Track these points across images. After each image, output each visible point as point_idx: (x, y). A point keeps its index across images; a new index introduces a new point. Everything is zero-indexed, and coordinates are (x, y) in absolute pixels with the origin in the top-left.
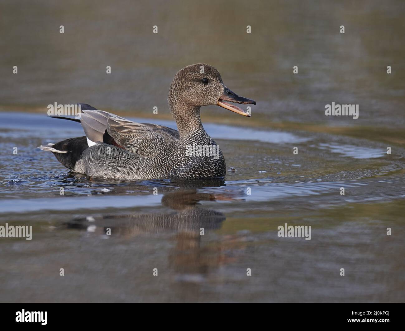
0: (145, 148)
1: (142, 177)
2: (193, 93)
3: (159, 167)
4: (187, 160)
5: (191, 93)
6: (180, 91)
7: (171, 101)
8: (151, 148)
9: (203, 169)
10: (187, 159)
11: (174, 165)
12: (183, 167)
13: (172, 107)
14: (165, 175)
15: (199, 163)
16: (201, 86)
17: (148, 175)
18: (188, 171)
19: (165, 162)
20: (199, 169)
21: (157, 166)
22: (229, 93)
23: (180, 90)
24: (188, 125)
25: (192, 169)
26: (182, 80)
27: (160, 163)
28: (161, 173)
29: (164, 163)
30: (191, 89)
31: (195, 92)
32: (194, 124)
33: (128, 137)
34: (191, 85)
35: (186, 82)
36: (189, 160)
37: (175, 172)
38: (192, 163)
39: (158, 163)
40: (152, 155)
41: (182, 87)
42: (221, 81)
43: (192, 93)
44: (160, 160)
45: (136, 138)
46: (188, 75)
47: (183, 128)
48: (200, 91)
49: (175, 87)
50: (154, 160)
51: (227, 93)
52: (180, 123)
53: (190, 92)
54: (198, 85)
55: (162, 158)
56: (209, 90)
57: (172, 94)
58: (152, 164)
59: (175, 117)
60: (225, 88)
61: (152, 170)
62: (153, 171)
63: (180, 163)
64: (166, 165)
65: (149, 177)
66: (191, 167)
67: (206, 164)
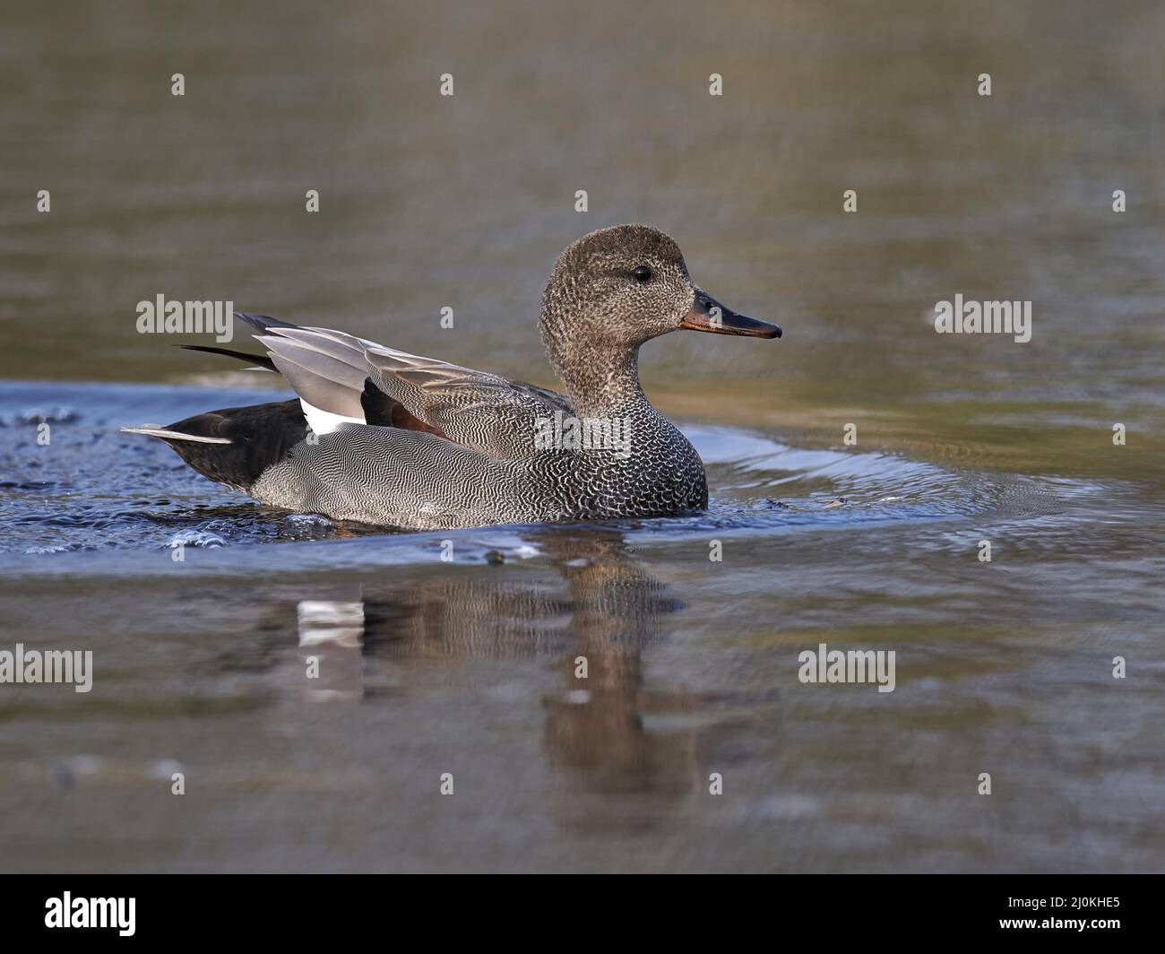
0: (508, 430)
1: (501, 514)
2: (612, 309)
3: (549, 486)
4: (619, 476)
5: (606, 309)
6: (574, 306)
7: (549, 331)
8: (525, 431)
9: (661, 501)
10: (618, 473)
11: (586, 484)
12: (610, 493)
13: (554, 350)
14: (567, 507)
15: (649, 482)
16: (631, 288)
17: (520, 507)
18: (624, 503)
19: (564, 472)
20: (652, 499)
21: (544, 482)
22: (707, 304)
23: (574, 302)
24: (602, 392)
25: (635, 499)
26: (578, 274)
27: (550, 474)
28: (557, 502)
29: (561, 475)
30: (604, 300)
31: (616, 306)
32: (620, 389)
33: (449, 399)
34: (604, 287)
35: (588, 281)
36: (623, 475)
37: (591, 503)
38: (631, 484)
39: (545, 474)
40: (528, 450)
41: (580, 295)
42: (684, 273)
43: (609, 309)
44: (548, 466)
45: (474, 404)
46: (594, 260)
47: (587, 400)
48: (629, 303)
49: (561, 294)
50: (534, 467)
51: (702, 304)
52: (579, 390)
53: (605, 305)
54: (623, 286)
55: (553, 461)
56: (652, 297)
57: (551, 314)
58: (529, 477)
59: (565, 375)
60: (697, 293)
61: (531, 495)
62: (535, 498)
63: (602, 481)
64: (569, 481)
65: (523, 512)
66: (632, 493)
67: (666, 486)
